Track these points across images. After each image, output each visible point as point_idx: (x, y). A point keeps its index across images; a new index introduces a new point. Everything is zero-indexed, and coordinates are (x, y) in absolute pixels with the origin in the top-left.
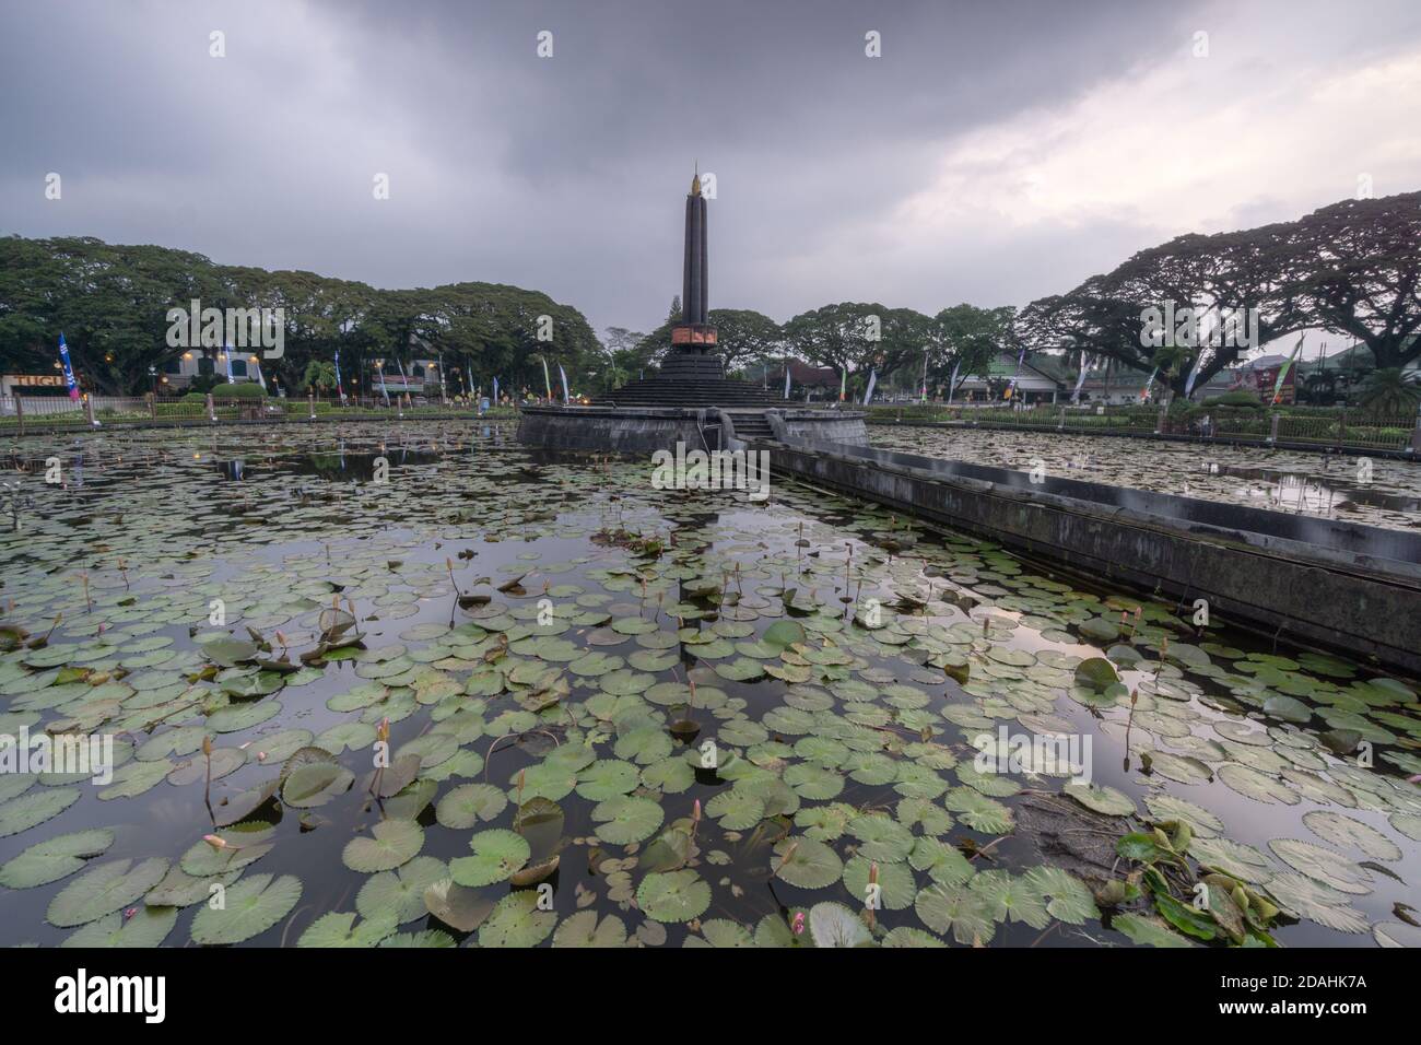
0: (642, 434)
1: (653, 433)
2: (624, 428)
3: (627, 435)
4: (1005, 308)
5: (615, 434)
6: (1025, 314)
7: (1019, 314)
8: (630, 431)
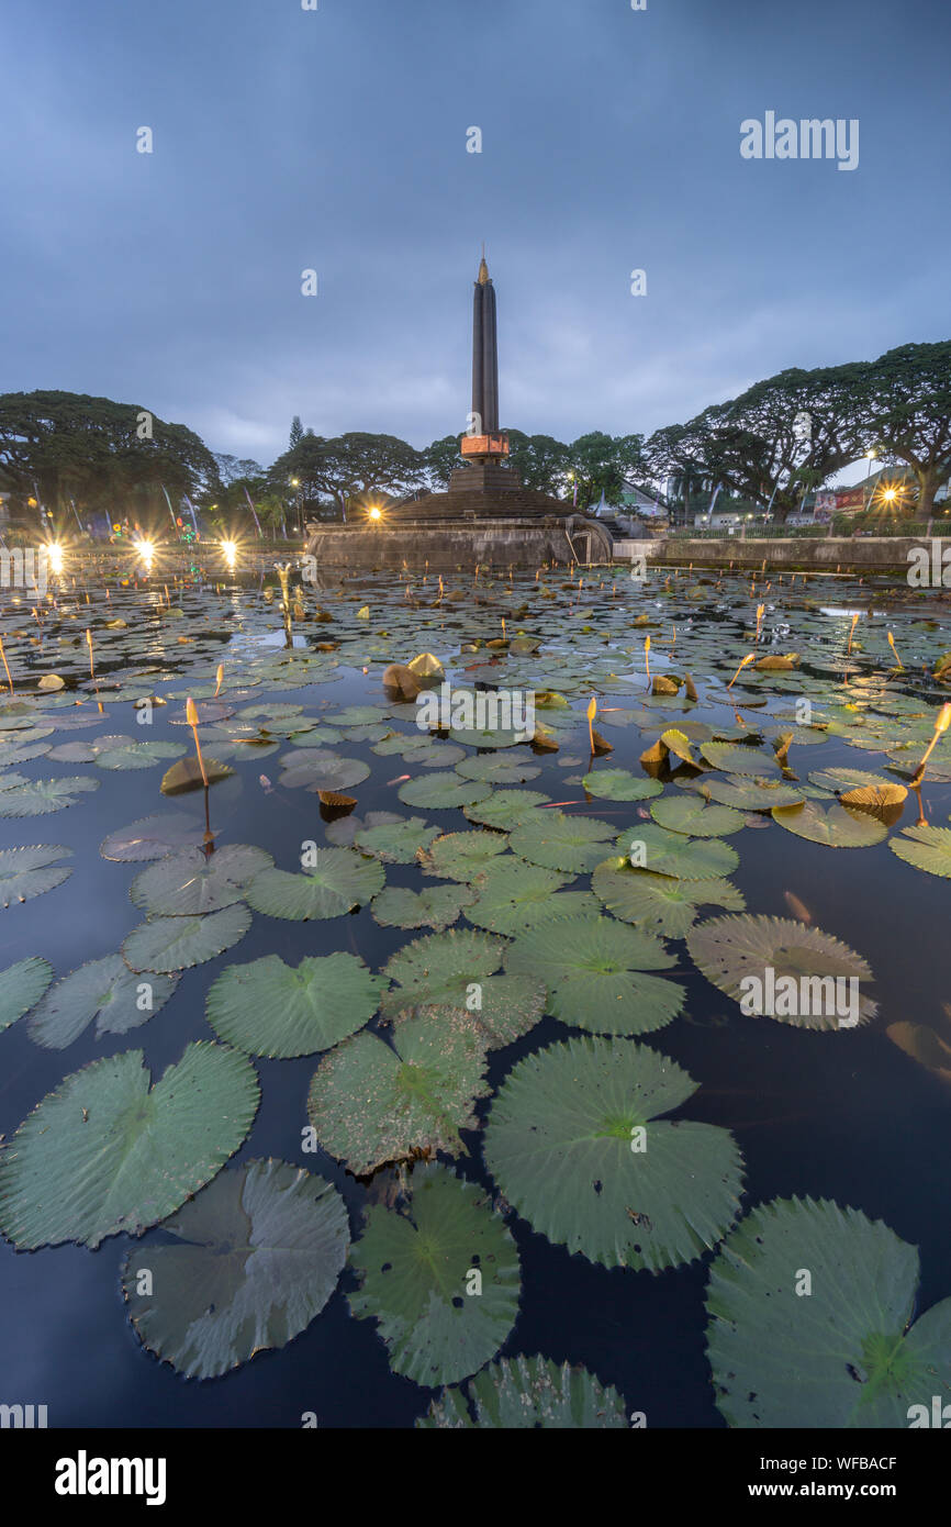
0: (510, 546)
1: (522, 543)
2: (489, 539)
3: (493, 545)
4: (634, 436)
5: (479, 546)
6: (649, 443)
7: (646, 442)
8: (496, 543)
